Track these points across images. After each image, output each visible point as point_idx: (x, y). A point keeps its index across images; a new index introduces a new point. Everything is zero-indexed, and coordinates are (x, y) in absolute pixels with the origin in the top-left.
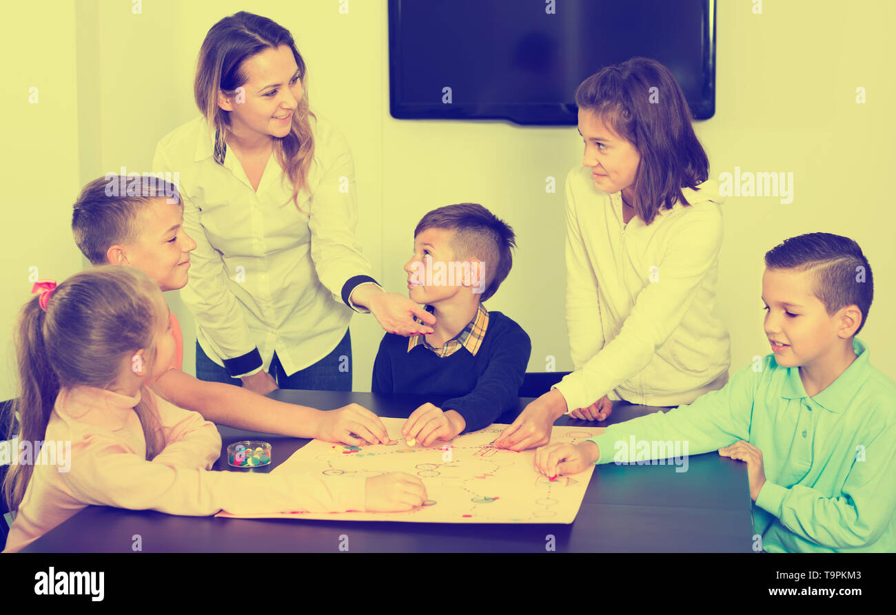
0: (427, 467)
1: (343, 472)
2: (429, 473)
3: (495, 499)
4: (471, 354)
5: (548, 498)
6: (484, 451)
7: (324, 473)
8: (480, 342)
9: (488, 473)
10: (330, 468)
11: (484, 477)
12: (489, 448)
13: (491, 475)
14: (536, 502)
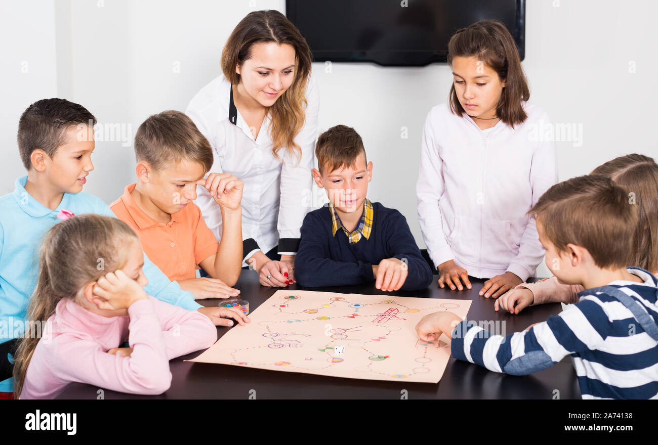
0: (338, 331)
1: (277, 335)
2: (339, 336)
3: (386, 357)
4: (366, 239)
5: (424, 357)
6: (380, 319)
7: (263, 335)
8: (370, 229)
9: (382, 336)
10: (268, 332)
11: (379, 340)
12: (383, 317)
13: (385, 338)
14: (416, 360)
